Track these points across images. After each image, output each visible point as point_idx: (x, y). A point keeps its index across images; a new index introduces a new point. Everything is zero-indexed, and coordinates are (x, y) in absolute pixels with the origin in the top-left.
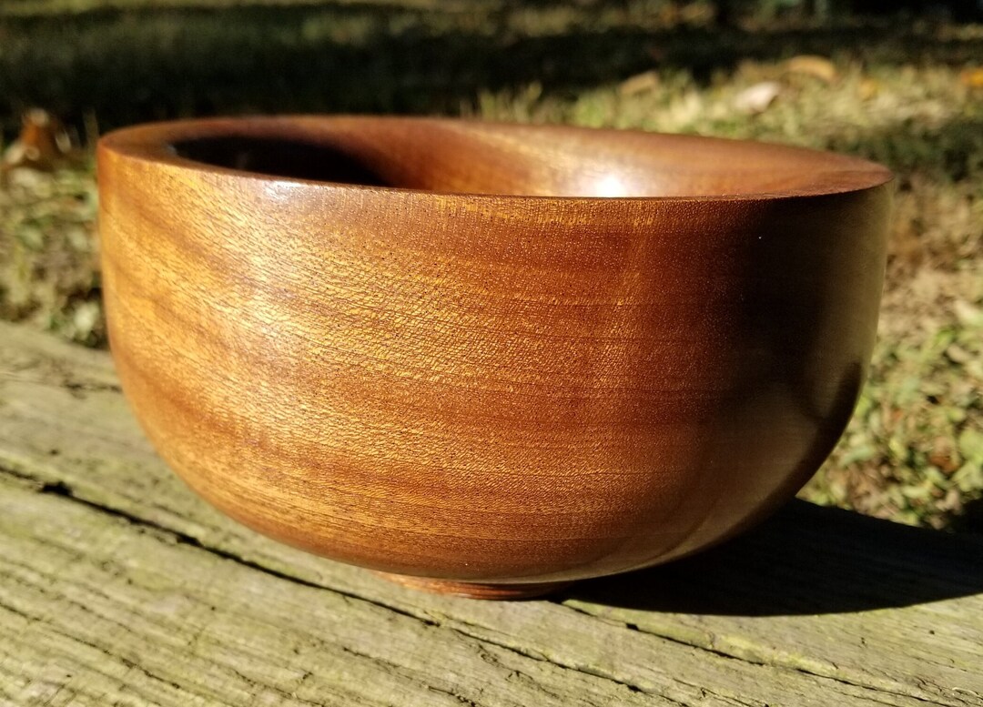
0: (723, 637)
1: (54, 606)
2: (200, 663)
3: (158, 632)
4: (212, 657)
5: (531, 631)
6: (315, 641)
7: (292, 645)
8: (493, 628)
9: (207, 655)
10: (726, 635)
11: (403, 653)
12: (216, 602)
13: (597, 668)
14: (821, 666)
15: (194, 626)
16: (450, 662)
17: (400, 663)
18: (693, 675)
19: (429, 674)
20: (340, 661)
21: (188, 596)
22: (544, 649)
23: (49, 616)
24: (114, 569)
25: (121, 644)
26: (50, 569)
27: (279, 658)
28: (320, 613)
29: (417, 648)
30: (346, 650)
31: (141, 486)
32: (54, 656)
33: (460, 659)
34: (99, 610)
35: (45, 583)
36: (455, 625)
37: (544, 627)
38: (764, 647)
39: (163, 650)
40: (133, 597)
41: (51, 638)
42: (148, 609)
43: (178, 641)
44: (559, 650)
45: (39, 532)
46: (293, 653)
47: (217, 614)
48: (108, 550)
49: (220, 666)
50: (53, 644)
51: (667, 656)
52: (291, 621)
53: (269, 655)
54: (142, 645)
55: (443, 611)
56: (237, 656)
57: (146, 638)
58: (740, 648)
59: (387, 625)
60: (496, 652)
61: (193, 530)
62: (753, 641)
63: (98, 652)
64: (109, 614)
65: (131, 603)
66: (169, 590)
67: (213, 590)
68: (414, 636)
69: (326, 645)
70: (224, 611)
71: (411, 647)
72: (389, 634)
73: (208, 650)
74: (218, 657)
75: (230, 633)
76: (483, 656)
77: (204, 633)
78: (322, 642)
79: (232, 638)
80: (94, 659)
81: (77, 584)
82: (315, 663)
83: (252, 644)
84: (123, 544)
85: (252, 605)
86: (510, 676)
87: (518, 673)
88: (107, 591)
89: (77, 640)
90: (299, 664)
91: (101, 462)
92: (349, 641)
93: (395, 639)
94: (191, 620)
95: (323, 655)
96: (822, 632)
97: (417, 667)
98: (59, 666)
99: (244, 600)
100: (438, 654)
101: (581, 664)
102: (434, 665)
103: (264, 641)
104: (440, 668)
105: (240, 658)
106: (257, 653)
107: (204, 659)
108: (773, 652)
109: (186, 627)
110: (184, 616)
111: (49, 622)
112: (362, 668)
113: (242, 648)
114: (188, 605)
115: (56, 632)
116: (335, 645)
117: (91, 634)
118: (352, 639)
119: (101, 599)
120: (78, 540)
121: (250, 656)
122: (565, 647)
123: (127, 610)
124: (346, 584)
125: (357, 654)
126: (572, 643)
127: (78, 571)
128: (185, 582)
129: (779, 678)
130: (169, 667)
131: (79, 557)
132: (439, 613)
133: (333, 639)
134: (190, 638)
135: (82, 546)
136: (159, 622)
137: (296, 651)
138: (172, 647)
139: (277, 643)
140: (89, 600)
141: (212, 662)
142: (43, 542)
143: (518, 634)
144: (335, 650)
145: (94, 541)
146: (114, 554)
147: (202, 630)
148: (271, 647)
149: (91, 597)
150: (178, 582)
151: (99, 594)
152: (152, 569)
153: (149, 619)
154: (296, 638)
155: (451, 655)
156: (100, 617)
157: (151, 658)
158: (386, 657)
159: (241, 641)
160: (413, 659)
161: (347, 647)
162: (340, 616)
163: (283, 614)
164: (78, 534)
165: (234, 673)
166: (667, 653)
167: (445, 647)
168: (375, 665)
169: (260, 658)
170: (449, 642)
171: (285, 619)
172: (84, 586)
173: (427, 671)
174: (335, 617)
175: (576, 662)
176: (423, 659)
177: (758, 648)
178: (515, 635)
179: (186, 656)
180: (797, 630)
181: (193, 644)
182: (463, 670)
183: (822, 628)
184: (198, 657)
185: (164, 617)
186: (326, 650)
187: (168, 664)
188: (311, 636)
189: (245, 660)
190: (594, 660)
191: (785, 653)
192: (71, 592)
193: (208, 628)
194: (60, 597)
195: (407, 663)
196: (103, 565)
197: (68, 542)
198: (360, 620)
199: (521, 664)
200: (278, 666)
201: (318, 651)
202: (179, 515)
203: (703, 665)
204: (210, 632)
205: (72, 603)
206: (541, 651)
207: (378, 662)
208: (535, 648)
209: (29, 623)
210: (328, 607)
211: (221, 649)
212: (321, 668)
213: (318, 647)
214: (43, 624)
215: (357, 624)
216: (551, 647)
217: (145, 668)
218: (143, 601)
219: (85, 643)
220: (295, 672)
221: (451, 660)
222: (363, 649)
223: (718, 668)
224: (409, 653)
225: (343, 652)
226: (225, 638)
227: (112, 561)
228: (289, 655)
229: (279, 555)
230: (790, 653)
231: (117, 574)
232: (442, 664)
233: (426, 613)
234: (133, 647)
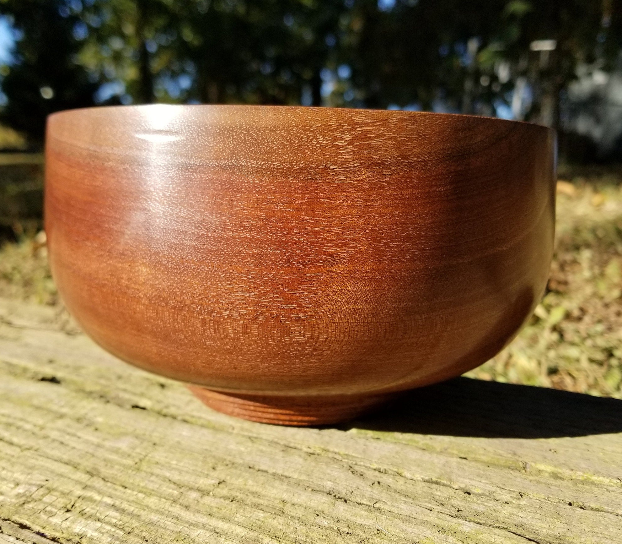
1: (41, 442)
2: (143, 474)
3: (114, 457)
4: (152, 471)
5: (387, 458)
6: (228, 463)
7: (211, 465)
8: (359, 456)
9: (149, 470)
11: (293, 470)
12: (157, 441)
13: (438, 480)
15: (141, 454)
16: (327, 475)
17: (290, 475)
18: (513, 485)
19: (312, 482)
20: (246, 475)
21: (137, 437)
22: (398, 469)
23: (36, 448)
24: (85, 422)
25: (87, 463)
26: (40, 422)
27: (201, 472)
28: (232, 446)
29: (302, 467)
30: (250, 468)
31: (109, 379)
32: (38, 469)
33: (335, 474)
34: (73, 444)
35: (36, 430)
36: (330, 455)
37: (397, 457)
38: (564, 470)
39: (117, 467)
40: (98, 437)
41: (37, 459)
42: (107, 444)
43: (130, 462)
44: (410, 470)
45: (36, 402)
46: (212, 470)
47: (156, 447)
48: (83, 412)
49: (157, 476)
50: (38, 463)
51: (491, 474)
52: (210, 451)
53: (193, 470)
54: (103, 463)
55: (322, 447)
56: (171, 470)
57: (105, 460)
59: (281, 454)
60: (362, 470)
61: (143, 402)
63: (69, 467)
64: (80, 446)
65: (95, 440)
66: (125, 434)
67: (155, 434)
68: (301, 460)
69: (236, 465)
70: (163, 446)
71: (299, 466)
72: (282, 458)
73: (149, 467)
74: (157, 471)
75: (166, 457)
76: (352, 472)
77: (147, 458)
78: (233, 464)
79: (167, 460)
80: (67, 471)
81: (59, 430)
82: (227, 475)
83: (182, 464)
84: (93, 409)
85: (183, 442)
86: (373, 484)
87: (379, 482)
88: (79, 434)
89: (55, 460)
90: (216, 476)
91: (83, 367)
92: (253, 462)
93: (286, 462)
94: (138, 450)
95: (233, 471)
97: (304, 477)
98: (41, 474)
99: (177, 439)
100: (319, 470)
101: (427, 478)
102: (316, 477)
103: (191, 462)
104: (320, 478)
105: (172, 472)
106: (185, 469)
107: (146, 473)
108: (571, 472)
109: (134, 454)
110: (134, 448)
111: (36, 451)
112: (262, 478)
113: (174, 466)
114: (137, 442)
115: (41, 456)
116: (242, 465)
117: (66, 457)
118: (255, 461)
119: (75, 439)
120: (62, 407)
121: (180, 472)
122: (414, 468)
123: (93, 444)
124: (251, 431)
125: (259, 470)
126: (419, 466)
127: (60, 423)
128: (135, 430)
130: (120, 476)
131: (62, 416)
132: (320, 448)
133: (241, 462)
134: (137, 460)
135: (64, 410)
136: (116, 451)
137: (214, 468)
138: (124, 466)
139: (200, 464)
141: (152, 474)
142: (38, 408)
143: (378, 460)
144: (243, 468)
145: (73, 407)
146: (86, 414)
147: (146, 456)
148: (196, 466)
149: (67, 437)
150: (130, 429)
151: (74, 435)
152: (112, 422)
153: (107, 450)
154: (213, 461)
155: (329, 471)
156: (74, 448)
157: (107, 471)
158: (280, 472)
159: (174, 462)
160: (300, 473)
161: (251, 466)
162: (246, 449)
163: (205, 447)
164: (62, 404)
165: (167, 480)
166: (491, 472)
167: (324, 467)
168: (272, 477)
169: (187, 472)
170: (327, 464)
171: (206, 450)
172: (64, 431)
173: (311, 480)
174: (242, 449)
175: (422, 476)
176: (308, 473)
177: (560, 471)
178: (376, 460)
179: (133, 471)
181: (138, 464)
182: (338, 480)
184: (141, 471)
185: (119, 449)
186: (236, 468)
187: (119, 475)
188: (225, 460)
189: (177, 473)
190: (437, 475)
192: (54, 434)
193: (150, 455)
194: (46, 437)
195: (296, 476)
196: (79, 420)
197: (55, 408)
198: (262, 451)
199: (381, 477)
200: (200, 476)
201: (230, 468)
202: (135, 394)
203: (519, 480)
204: (152, 457)
205: (54, 440)
206: (395, 470)
207: (274, 474)
208: (391, 469)
209: (22, 451)
210: (237, 443)
211: (160, 467)
212: (231, 478)
213: (230, 466)
214: (32, 452)
215: (258, 453)
216: (404, 468)
217: (103, 477)
218: (104, 440)
219: (62, 462)
220: (212, 480)
221: (328, 474)
222: (263, 467)
224: (297, 469)
225: (248, 469)
226: (163, 460)
227: (85, 418)
228: (208, 470)
229: (203, 415)
231: (87, 425)
232: (322, 476)
233: (309, 448)
234: (95, 464)
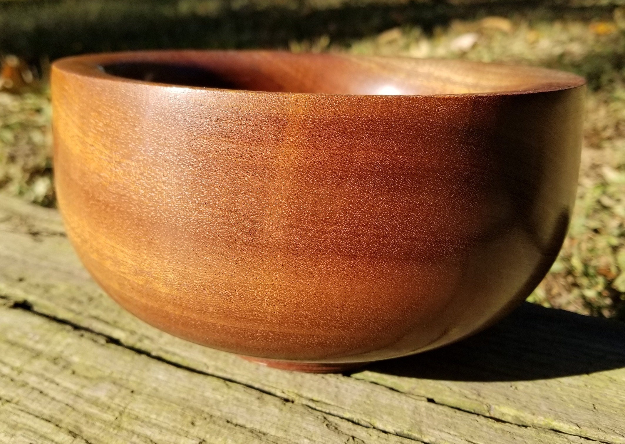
0: (497, 407)
1: (20, 391)
2: (125, 433)
3: (94, 410)
4: (133, 428)
5: (359, 405)
6: (206, 416)
7: (189, 419)
8: (332, 403)
9: (129, 427)
10: (498, 405)
11: (270, 424)
12: (134, 387)
13: (410, 433)
14: (568, 426)
15: (119, 405)
16: (304, 431)
17: (268, 432)
18: (479, 437)
19: (290, 440)
20: (225, 431)
21: (114, 383)
22: (371, 419)
23: (16, 399)
24: (62, 363)
25: (68, 420)
26: (18, 364)
27: (180, 429)
28: (209, 394)
29: (279, 420)
30: (228, 422)
31: (80, 303)
32: (21, 429)
33: (311, 428)
34: (52, 394)
35: (14, 374)
36: (305, 402)
37: (369, 402)
38: (526, 414)
39: (98, 424)
40: (76, 384)
41: (18, 415)
42: (86, 392)
43: (109, 417)
44: (381, 420)
45: (10, 336)
46: (190, 425)
47: (135, 396)
48: (59, 349)
49: (139, 436)
50: (19, 420)
51: (459, 422)
52: (188, 400)
53: (173, 427)
54: (83, 420)
55: (296, 391)
56: (151, 427)
57: (85, 415)
58: (509, 415)
59: (257, 403)
60: (336, 421)
61: (117, 334)
62: (518, 410)
63: (52, 426)
64: (59, 397)
65: (75, 388)
66: (101, 379)
67: (132, 378)
68: (276, 411)
69: (214, 419)
70: (140, 394)
71: (275, 419)
72: (258, 409)
73: (130, 424)
74: (138, 429)
75: (145, 410)
76: (327, 425)
77: (127, 410)
78: (211, 416)
79: (147, 414)
80: (49, 431)
81: (37, 375)
82: (207, 433)
83: (161, 419)
84: (68, 345)
85: (160, 389)
86: (348, 441)
87: (353, 438)
88: (57, 380)
89: (37, 417)
90: (195, 434)
91: (53, 286)
92: (230, 415)
93: (263, 413)
94: (117, 400)
95: (212, 426)
96: (564, 401)
97: (281, 434)
98: (24, 437)
99: (154, 385)
100: (295, 424)
101: (398, 430)
102: (293, 433)
103: (170, 416)
104: (297, 435)
105: (153, 430)
106: (164, 425)
107: (127, 430)
108: (533, 417)
109: (113, 406)
110: (112, 398)
111: (17, 403)
112: (241, 436)
113: (154, 421)
114: (115, 389)
115: (22, 411)
116: (220, 418)
117: (47, 412)
118: (232, 414)
119: (53, 386)
120: (37, 342)
121: (160, 428)
122: (385, 417)
123: (72, 394)
124: (225, 372)
125: (236, 425)
126: (390, 414)
127: (38, 365)
128: (112, 372)
129: (541, 437)
130: (103, 437)
131: (38, 355)
132: (293, 392)
133: (219, 414)
134: (117, 414)
135: (40, 347)
136: (95, 402)
137: (193, 424)
138: (104, 422)
139: (179, 418)
140: (45, 386)
141: (133, 432)
142: (13, 344)
143: (351, 408)
144: (221, 423)
145: (48, 342)
146: (62, 352)
147: (125, 408)
148: (175, 421)
149: (46, 384)
150: (107, 372)
151: (52, 381)
152: (89, 363)
153: (87, 401)
154: (192, 414)
155: (304, 425)
156: (53, 399)
157: (89, 430)
158: (257, 427)
159: (153, 416)
160: (277, 428)
161: (229, 420)
162: (223, 396)
163: (182, 395)
164: (37, 338)
165: (149, 440)
166: (458, 420)
167: (299, 419)
168: (250, 434)
169: (167, 429)
170: (302, 415)
171: (184, 399)
172: (42, 376)
173: (288, 437)
174: (219, 397)
175: (394, 428)
176: (285, 429)
177: (522, 415)
178: (349, 408)
179: (114, 429)
180: (547, 401)
181: (119, 419)
182: (314, 436)
183: (564, 397)
184: (122, 428)
185: (98, 399)
186: (214, 423)
187: (101, 435)
188: (203, 411)
189: (157, 431)
190: (408, 427)
191: (542, 418)
192: (33, 381)
193: (129, 407)
194: (24, 385)
195: (272, 432)
196: (55, 360)
197: (30, 344)
198: (238, 399)
199: (355, 430)
200: (180, 435)
201: (209, 423)
202: (107, 323)
203: (485, 429)
204: (131, 410)
205: (33, 388)
206: (368, 420)
207: (252, 431)
208: (364, 418)
209: (3, 404)
210: (214, 389)
211: (139, 423)
212: (211, 436)
213: (208, 420)
214: (13, 405)
215: (235, 402)
216: (375, 418)
217: (85, 438)
218: (83, 387)
219: (43, 419)
220: (193, 439)
221: (304, 429)
222: (241, 421)
223: (496, 430)
224: (274, 423)
225: (226, 423)
226: (142, 414)
227: (61, 358)
228: (188, 427)
229: (177, 351)
230: (545, 418)
231: (64, 367)
232: (298, 431)
233: (283, 392)
234: (77, 421)
